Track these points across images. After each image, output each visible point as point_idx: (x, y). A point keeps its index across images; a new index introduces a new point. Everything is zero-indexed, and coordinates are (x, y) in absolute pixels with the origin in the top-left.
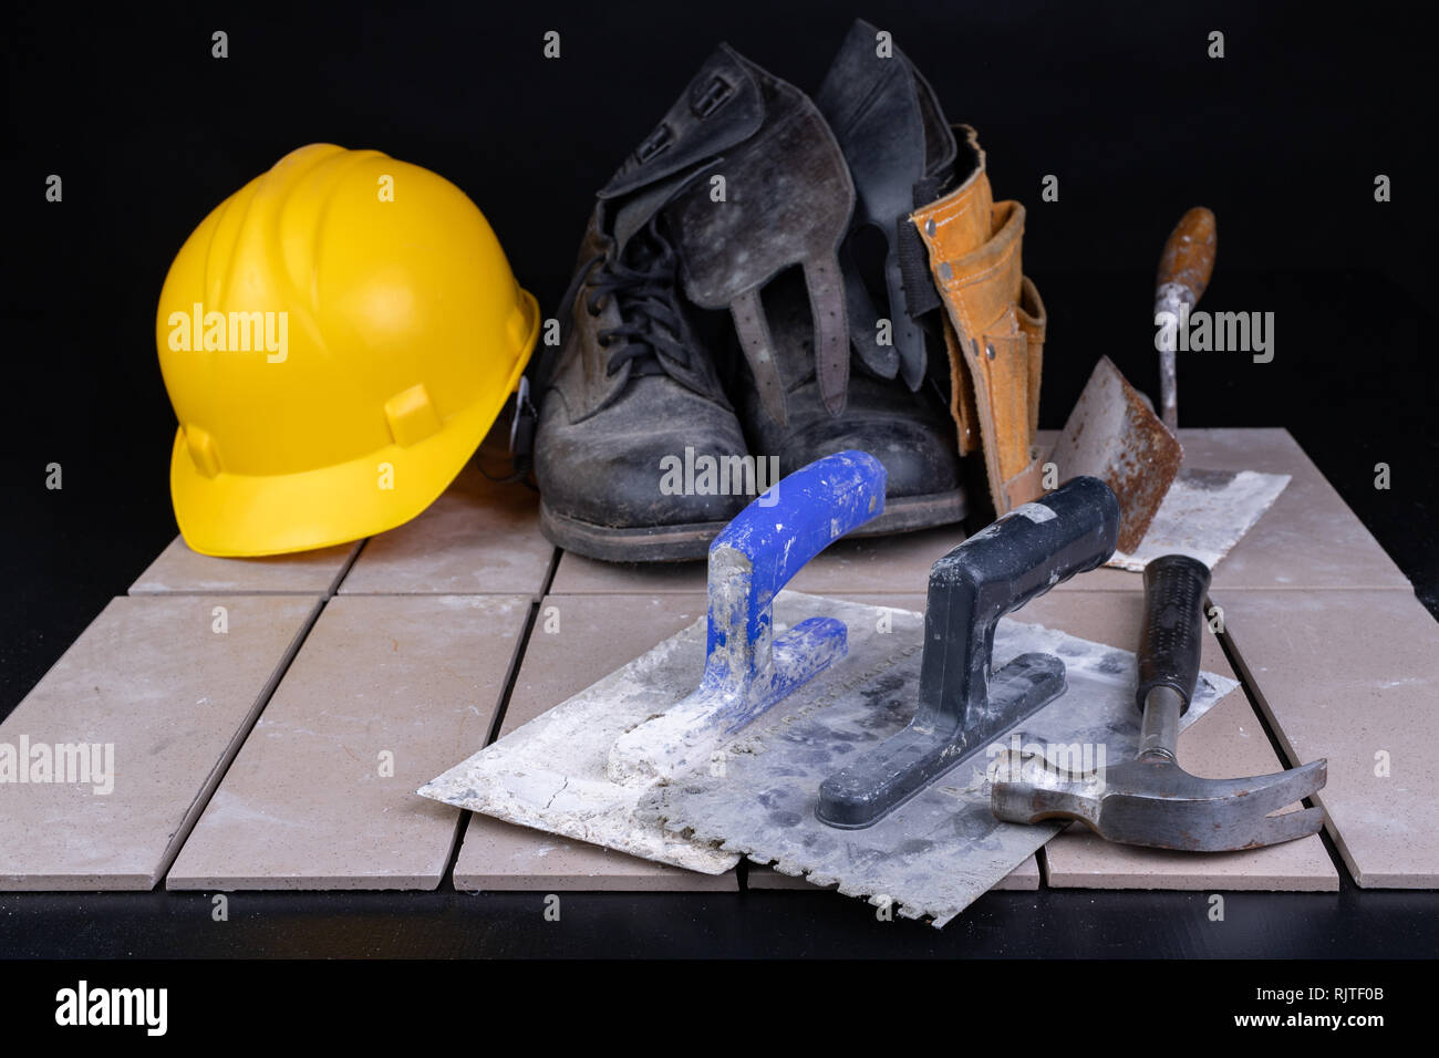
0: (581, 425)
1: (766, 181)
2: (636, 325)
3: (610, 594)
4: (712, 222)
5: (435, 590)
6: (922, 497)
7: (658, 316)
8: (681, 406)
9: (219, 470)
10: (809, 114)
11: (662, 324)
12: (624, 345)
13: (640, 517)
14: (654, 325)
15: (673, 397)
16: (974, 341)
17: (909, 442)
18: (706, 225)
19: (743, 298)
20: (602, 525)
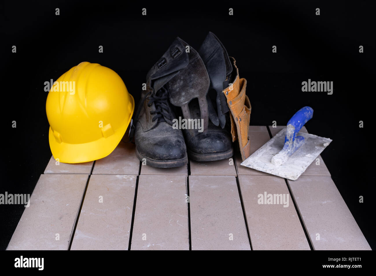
0: (146, 133)
1: (189, 75)
2: (159, 110)
3: (154, 175)
4: (176, 84)
5: (114, 173)
6: (224, 153)
7: (164, 107)
8: (169, 129)
9: (62, 141)
10: (199, 58)
11: (165, 109)
12: (156, 114)
13: (162, 158)
14: (163, 109)
15: (168, 127)
16: (237, 118)
17: (221, 140)
18: (175, 85)
19: (184, 106)
20: (152, 159)
